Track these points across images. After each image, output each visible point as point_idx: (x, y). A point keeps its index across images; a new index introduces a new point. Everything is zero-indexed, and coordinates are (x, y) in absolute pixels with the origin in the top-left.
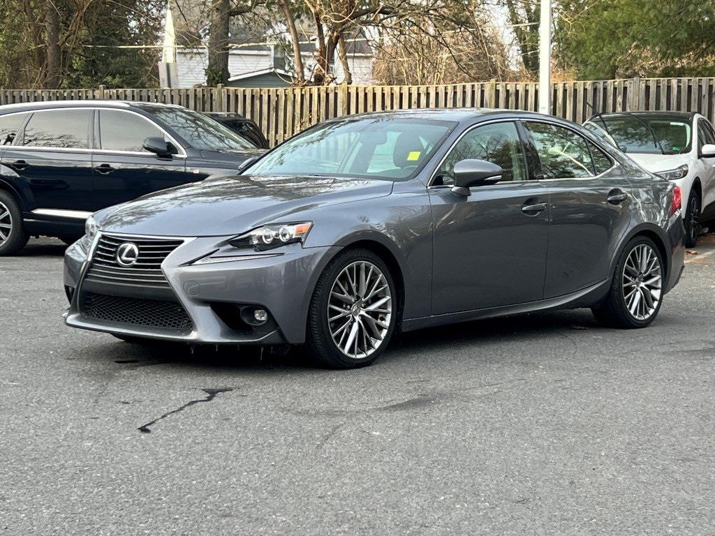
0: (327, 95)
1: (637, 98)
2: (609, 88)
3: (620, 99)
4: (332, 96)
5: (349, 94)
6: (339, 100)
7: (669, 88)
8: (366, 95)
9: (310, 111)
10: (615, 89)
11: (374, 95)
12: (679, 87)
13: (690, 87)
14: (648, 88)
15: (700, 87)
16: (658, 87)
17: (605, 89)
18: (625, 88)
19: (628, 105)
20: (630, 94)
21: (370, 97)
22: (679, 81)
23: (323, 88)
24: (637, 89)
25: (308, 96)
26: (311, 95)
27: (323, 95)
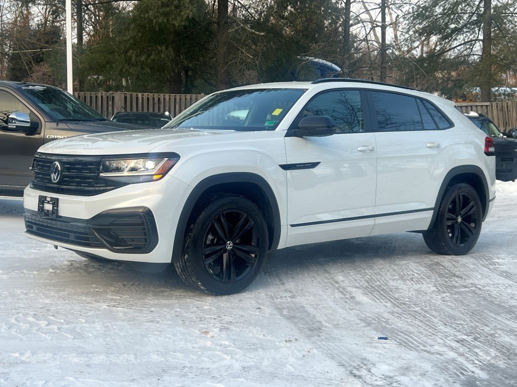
1: (120, 102)
2: (104, 96)
3: (110, 103)
7: (137, 98)
10: (108, 97)
12: (142, 98)
13: (148, 98)
14: (126, 98)
15: (154, 98)
16: (131, 97)
17: (102, 97)
18: (113, 97)
19: (115, 106)
20: (116, 100)
22: (143, 95)
24: (120, 98)
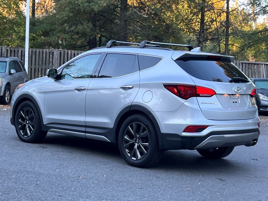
1: (57, 56)
3: (51, 56)
7: (68, 53)
10: (50, 52)
12: (71, 53)
14: (61, 53)
16: (64, 53)
17: (46, 52)
18: (53, 52)
19: (54, 58)
20: (55, 54)
24: (57, 53)
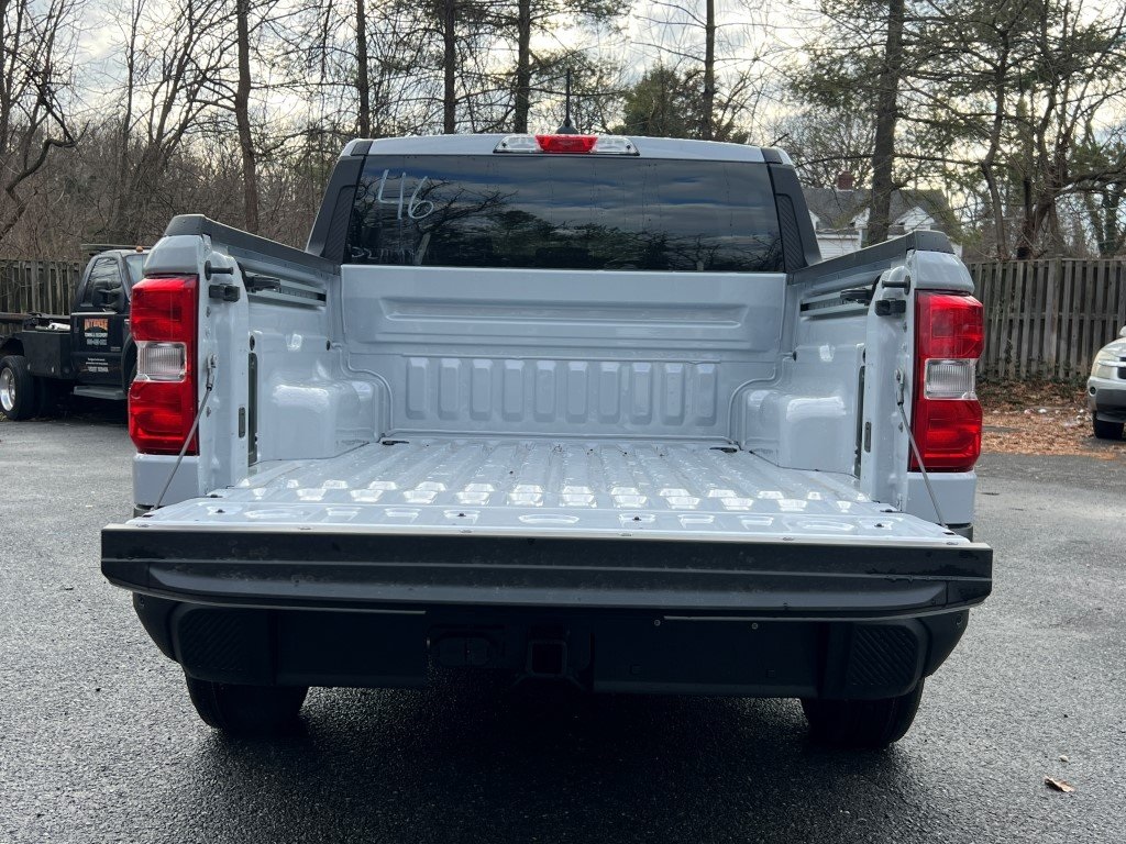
0: (1036, 269)
4: (1041, 271)
5: (1064, 268)
6: (1050, 276)
8: (1084, 269)
9: (1013, 288)
11: (1096, 269)
21: (1090, 271)
23: (1031, 262)
25: (1011, 271)
26: (1015, 270)
27: (1030, 269)
